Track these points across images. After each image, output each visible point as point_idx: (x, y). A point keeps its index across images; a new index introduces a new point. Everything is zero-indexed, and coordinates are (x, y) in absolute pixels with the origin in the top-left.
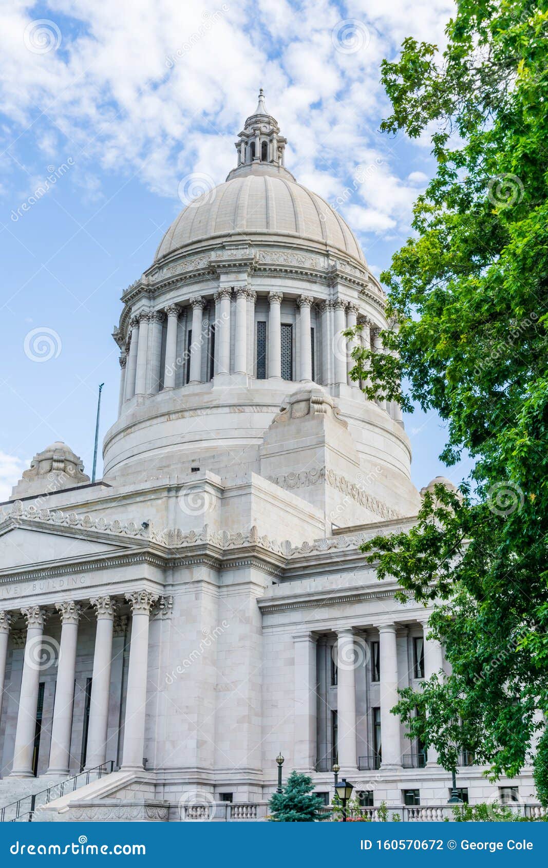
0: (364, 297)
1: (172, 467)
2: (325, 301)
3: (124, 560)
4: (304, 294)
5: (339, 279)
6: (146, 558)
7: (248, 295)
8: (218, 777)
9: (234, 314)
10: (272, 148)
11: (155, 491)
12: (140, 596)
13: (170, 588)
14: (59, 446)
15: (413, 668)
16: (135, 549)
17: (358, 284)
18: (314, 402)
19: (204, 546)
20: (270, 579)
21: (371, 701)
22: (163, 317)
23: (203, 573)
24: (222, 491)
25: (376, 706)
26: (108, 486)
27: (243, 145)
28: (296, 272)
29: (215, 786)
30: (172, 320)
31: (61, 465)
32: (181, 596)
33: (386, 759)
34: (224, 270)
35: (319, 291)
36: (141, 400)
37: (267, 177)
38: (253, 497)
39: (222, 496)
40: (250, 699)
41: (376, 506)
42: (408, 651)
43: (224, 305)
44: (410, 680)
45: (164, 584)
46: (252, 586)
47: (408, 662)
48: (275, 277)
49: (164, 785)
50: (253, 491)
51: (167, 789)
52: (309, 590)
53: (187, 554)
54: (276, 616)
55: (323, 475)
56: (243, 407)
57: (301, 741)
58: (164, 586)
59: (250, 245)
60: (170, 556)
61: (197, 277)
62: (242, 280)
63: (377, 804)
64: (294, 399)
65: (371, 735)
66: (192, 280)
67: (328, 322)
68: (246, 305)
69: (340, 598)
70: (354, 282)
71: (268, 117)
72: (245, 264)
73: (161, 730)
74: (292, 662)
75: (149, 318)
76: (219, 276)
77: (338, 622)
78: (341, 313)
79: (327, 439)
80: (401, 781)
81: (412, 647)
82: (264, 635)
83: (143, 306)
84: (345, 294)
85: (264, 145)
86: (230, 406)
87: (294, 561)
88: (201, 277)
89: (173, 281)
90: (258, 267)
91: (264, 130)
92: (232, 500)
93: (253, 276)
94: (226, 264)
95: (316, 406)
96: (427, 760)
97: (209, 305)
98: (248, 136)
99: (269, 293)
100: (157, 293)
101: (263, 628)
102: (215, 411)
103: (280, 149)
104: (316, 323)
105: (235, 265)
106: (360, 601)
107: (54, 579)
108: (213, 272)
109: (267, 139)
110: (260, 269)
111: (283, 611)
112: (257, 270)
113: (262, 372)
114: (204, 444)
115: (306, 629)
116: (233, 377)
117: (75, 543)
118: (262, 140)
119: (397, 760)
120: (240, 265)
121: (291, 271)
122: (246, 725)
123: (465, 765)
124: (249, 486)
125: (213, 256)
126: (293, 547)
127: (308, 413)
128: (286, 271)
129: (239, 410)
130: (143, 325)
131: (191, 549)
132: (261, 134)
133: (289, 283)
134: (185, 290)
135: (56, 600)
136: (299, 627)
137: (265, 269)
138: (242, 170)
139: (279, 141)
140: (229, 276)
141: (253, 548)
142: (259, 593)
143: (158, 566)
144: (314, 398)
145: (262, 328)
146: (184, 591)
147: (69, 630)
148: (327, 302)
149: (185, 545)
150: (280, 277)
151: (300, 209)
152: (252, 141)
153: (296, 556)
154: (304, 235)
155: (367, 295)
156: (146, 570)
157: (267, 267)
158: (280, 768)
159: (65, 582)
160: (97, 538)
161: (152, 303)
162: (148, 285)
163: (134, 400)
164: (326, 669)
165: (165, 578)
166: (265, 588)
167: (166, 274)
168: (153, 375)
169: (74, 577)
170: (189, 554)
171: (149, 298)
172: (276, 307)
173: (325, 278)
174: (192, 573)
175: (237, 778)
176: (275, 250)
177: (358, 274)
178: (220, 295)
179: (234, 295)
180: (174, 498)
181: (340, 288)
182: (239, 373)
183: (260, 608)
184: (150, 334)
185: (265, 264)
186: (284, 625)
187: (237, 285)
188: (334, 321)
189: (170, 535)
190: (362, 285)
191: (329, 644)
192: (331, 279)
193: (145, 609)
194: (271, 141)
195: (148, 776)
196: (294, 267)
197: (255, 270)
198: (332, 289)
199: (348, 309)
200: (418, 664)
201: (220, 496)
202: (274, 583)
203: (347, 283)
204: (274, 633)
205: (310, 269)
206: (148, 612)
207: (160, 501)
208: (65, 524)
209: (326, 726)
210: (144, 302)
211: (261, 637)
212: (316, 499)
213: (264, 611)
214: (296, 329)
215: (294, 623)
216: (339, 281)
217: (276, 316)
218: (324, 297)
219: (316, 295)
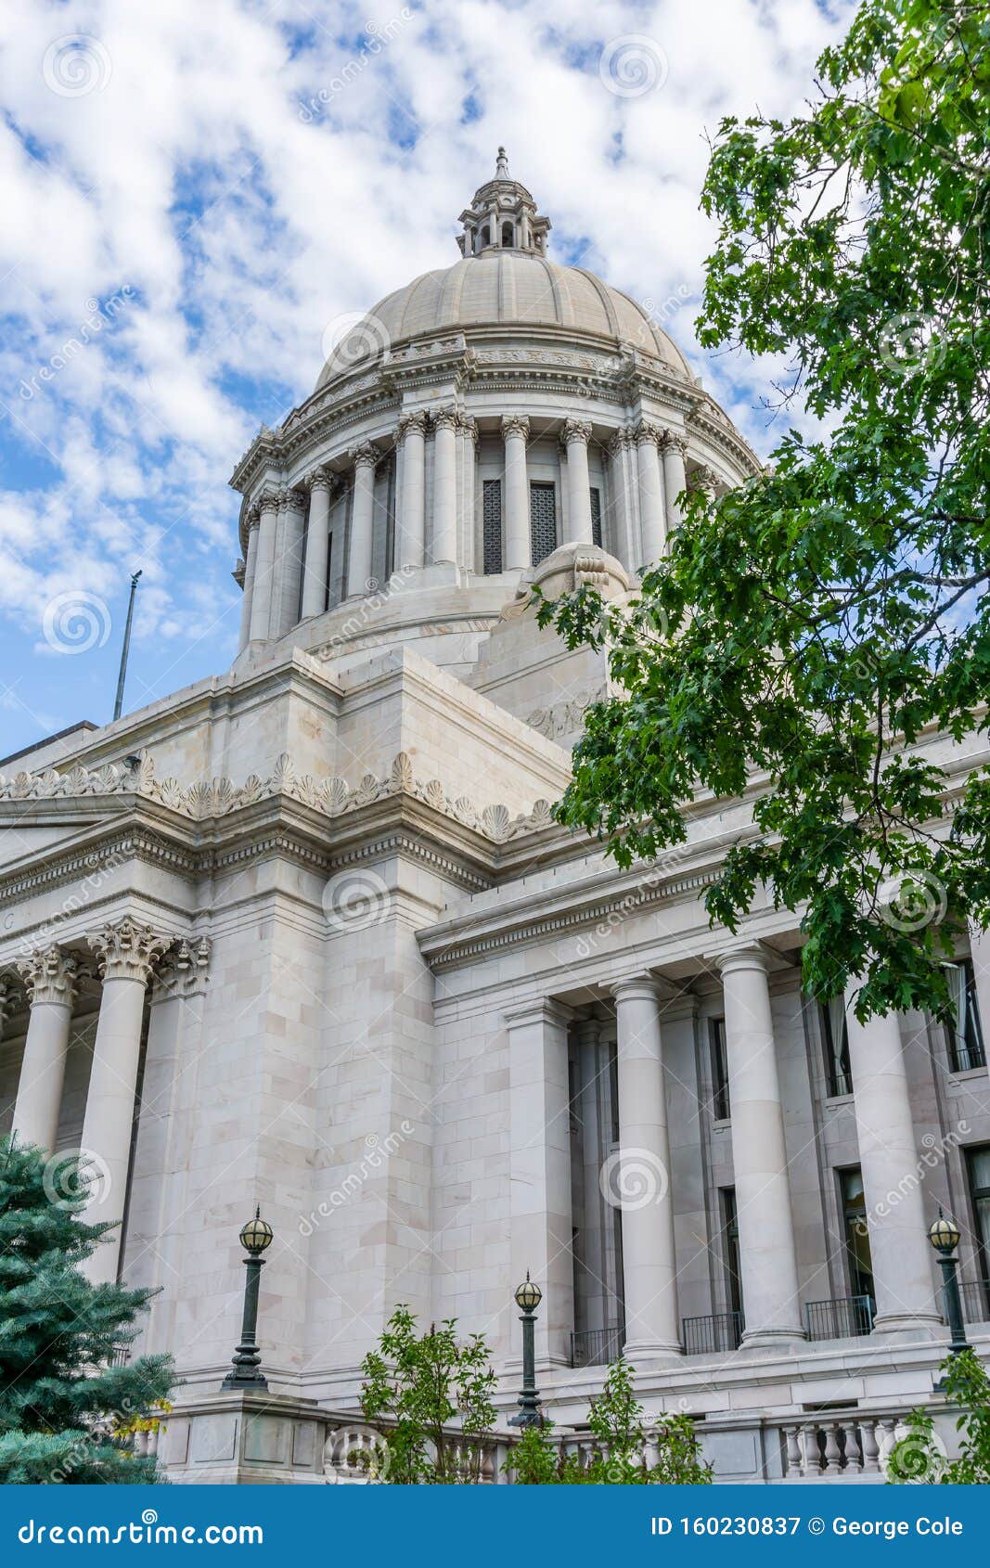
0: (698, 429)
2: (616, 431)
4: (574, 418)
5: (642, 386)
6: (136, 842)
7: (460, 425)
9: (429, 462)
10: (521, 228)
12: (123, 934)
13: (205, 920)
15: (823, 1073)
17: (682, 397)
18: (583, 568)
19: (275, 802)
21: (717, 1171)
22: (301, 496)
23: (280, 873)
24: (340, 698)
25: (726, 1184)
26: (96, 727)
27: (469, 235)
28: (554, 377)
30: (319, 498)
32: (232, 938)
33: (755, 1317)
34: (409, 382)
35: (603, 414)
38: (405, 701)
39: (339, 712)
40: (393, 1179)
42: (806, 1026)
43: (413, 445)
44: (816, 1103)
45: (193, 911)
46: (400, 899)
47: (809, 1055)
48: (512, 390)
50: (405, 685)
53: (238, 831)
54: (465, 972)
56: (449, 624)
58: (192, 917)
60: (201, 842)
61: (362, 411)
62: (446, 396)
64: (541, 574)
65: (721, 1262)
66: (353, 416)
67: (625, 471)
68: (454, 447)
69: (616, 899)
70: (673, 393)
71: (512, 184)
72: (451, 367)
74: (502, 1081)
75: (276, 503)
76: (402, 395)
77: (615, 964)
78: (650, 450)
81: (815, 1018)
82: (437, 1022)
83: (267, 483)
84: (658, 415)
85: (507, 229)
86: (420, 625)
87: (513, 847)
88: (368, 407)
89: (317, 425)
90: (477, 371)
91: (507, 205)
92: (360, 715)
93: (468, 392)
94: (412, 369)
95: (587, 575)
96: (874, 1314)
97: (385, 460)
98: (476, 218)
99: (500, 418)
100: (291, 457)
101: (434, 1004)
104: (604, 481)
105: (429, 370)
106: (666, 902)
108: (390, 390)
109: (512, 219)
110: (480, 376)
111: (480, 958)
112: (477, 380)
113: (493, 560)
115: (538, 994)
116: (430, 570)
118: (502, 221)
120: (440, 368)
122: (381, 1251)
124: (398, 676)
126: (512, 819)
128: (533, 376)
129: (439, 629)
130: (267, 520)
131: (248, 816)
132: (501, 210)
133: (540, 399)
134: (340, 437)
136: (520, 990)
137: (491, 375)
139: (534, 224)
140: (420, 393)
141: (400, 804)
142: (418, 917)
143: (173, 868)
144: (581, 561)
145: (493, 493)
146: (236, 923)
148: (621, 433)
149: (235, 809)
150: (522, 390)
151: (564, 290)
152: (484, 225)
153: (520, 833)
154: (572, 325)
155: (704, 426)
157: (495, 371)
158: (255, 1265)
160: (37, 814)
161: (284, 477)
162: (272, 441)
164: (598, 1102)
166: (440, 911)
168: (281, 606)
170: (243, 830)
171: (279, 469)
172: (517, 446)
173: (614, 387)
174: (254, 879)
178: (404, 426)
179: (429, 427)
180: (224, 722)
181: (645, 404)
182: (442, 563)
183: (427, 957)
184: (280, 532)
185: (490, 365)
186: (484, 991)
187: (433, 407)
189: (204, 795)
190: (690, 401)
192: (627, 389)
193: (131, 966)
194: (519, 221)
196: (550, 366)
197: (472, 380)
198: (629, 409)
199: (664, 442)
200: (837, 1061)
201: (332, 709)
203: (658, 395)
204: (461, 1016)
205: (581, 370)
206: (143, 977)
207: (194, 734)
209: (603, 1250)
210: (270, 475)
211: (428, 1026)
213: (435, 963)
214: (561, 494)
215: (510, 983)
216: (642, 388)
217: (519, 468)
218: (613, 423)
219: (598, 420)
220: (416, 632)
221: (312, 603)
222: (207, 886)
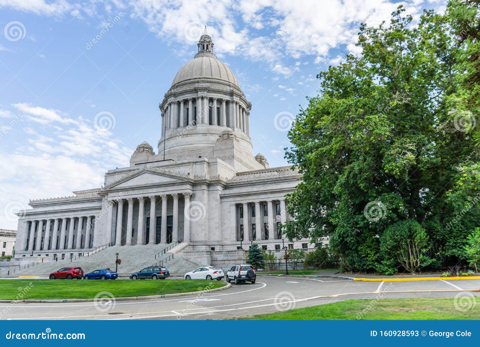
0: (241, 99)
1: (185, 152)
2: (229, 101)
3: (182, 184)
4: (224, 98)
6: (188, 183)
7: (207, 98)
8: (210, 243)
9: (203, 104)
10: (210, 46)
11: (189, 163)
12: (187, 194)
13: (195, 191)
14: (145, 143)
16: (186, 180)
18: (230, 135)
19: (206, 180)
20: (222, 188)
21: (253, 222)
22: (179, 103)
23: (205, 187)
24: (208, 163)
26: (173, 161)
27: (200, 45)
29: (209, 246)
30: (182, 105)
31: (147, 149)
32: (198, 194)
33: (257, 237)
34: (199, 90)
36: (172, 130)
37: (210, 58)
38: (218, 165)
39: (209, 165)
40: (218, 222)
41: (246, 165)
43: (199, 102)
46: (218, 191)
48: (215, 93)
49: (196, 246)
51: (196, 247)
52: (234, 192)
53: (200, 182)
54: (225, 199)
55: (234, 157)
56: (206, 134)
57: (233, 233)
58: (193, 191)
59: (207, 82)
60: (195, 182)
61: (190, 92)
62: (205, 94)
63: (268, 249)
64: (223, 133)
65: (252, 231)
66: (189, 92)
67: (231, 108)
68: (206, 101)
70: (238, 95)
71: (208, 36)
73: (194, 231)
74: (230, 212)
75: (174, 103)
76: (198, 92)
77: (243, 201)
78: (235, 105)
79: (235, 146)
80: (262, 243)
82: (222, 204)
83: (172, 99)
84: (236, 99)
85: (207, 46)
86: (202, 134)
87: (229, 183)
88: (192, 92)
89: (182, 92)
91: (207, 41)
92: (212, 166)
93: (208, 92)
94: (200, 88)
95: (231, 136)
97: (194, 100)
98: (202, 42)
99: (213, 98)
100: (177, 96)
101: (221, 202)
102: (198, 135)
103: (212, 47)
104: (227, 108)
105: (203, 89)
106: (250, 196)
107: (159, 188)
108: (196, 90)
109: (208, 44)
111: (227, 198)
112: (209, 90)
113: (211, 123)
114: (195, 145)
115: (234, 203)
116: (203, 124)
117: (166, 178)
118: (206, 44)
119: (260, 238)
120: (205, 89)
122: (217, 229)
123: (278, 239)
124: (217, 162)
125: (196, 85)
126: (229, 179)
127: (228, 138)
128: (218, 91)
130: (172, 106)
131: (201, 180)
133: (219, 95)
134: (186, 95)
135: (160, 194)
136: (232, 202)
138: (201, 54)
139: (212, 44)
140: (201, 92)
141: (219, 180)
142: (220, 193)
143: (191, 185)
144: (230, 133)
146: (199, 192)
149: (199, 179)
151: (221, 70)
152: (203, 44)
153: (230, 182)
154: (223, 79)
156: (188, 186)
157: (213, 90)
159: (163, 189)
160: (173, 176)
161: (175, 99)
162: (174, 93)
163: (170, 130)
164: (239, 214)
165: (193, 189)
166: (221, 191)
167: (180, 90)
169: (166, 188)
172: (215, 102)
173: (229, 93)
174: (201, 187)
175: (216, 243)
176: (214, 84)
177: (239, 93)
178: (198, 98)
179: (202, 98)
180: (195, 165)
181: (234, 97)
182: (205, 123)
184: (175, 109)
186: (227, 202)
187: (204, 95)
188: (233, 108)
189: (195, 176)
191: (239, 207)
192: (232, 94)
194: (209, 44)
195: (192, 244)
198: (232, 97)
199: (237, 103)
202: (223, 190)
204: (224, 204)
205: (225, 90)
206: (189, 198)
207: (190, 166)
208: (162, 172)
209: (239, 229)
210: (173, 98)
212: (232, 164)
213: (221, 198)
214: (221, 110)
216: (234, 95)
217: (215, 105)
218: (229, 99)
219: (227, 99)
221: (182, 124)
222: (194, 187)
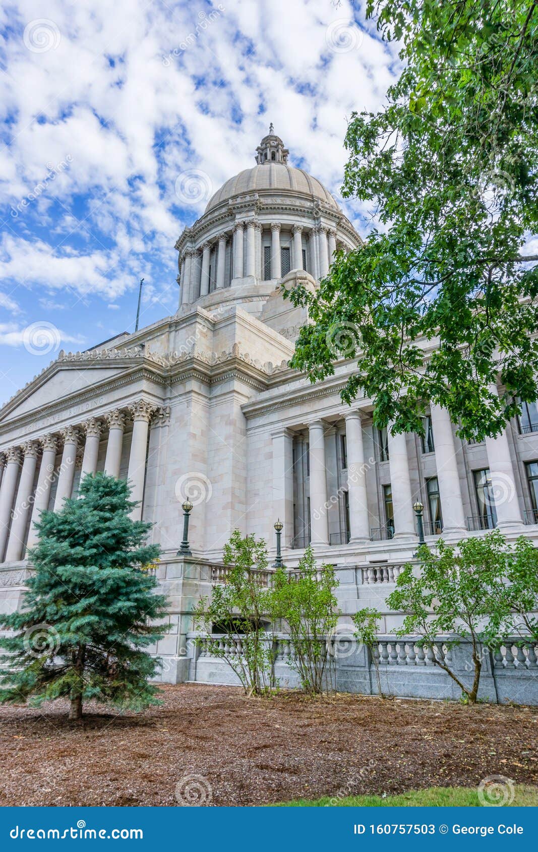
2: (312, 229)
3: (129, 378)
4: (297, 224)
5: (321, 212)
6: (144, 374)
7: (256, 226)
9: (247, 240)
10: (279, 154)
12: (140, 406)
13: (168, 401)
15: (379, 453)
16: (134, 367)
17: (335, 216)
18: (299, 278)
19: (192, 361)
20: (250, 389)
22: (200, 252)
23: (193, 385)
24: (214, 324)
26: (129, 334)
27: (259, 154)
28: (290, 209)
30: (206, 252)
32: (178, 407)
33: (354, 533)
34: (238, 211)
35: (307, 223)
38: (237, 325)
39: (214, 329)
40: (233, 488)
42: (374, 438)
43: (239, 238)
44: (377, 464)
45: (164, 398)
46: (235, 394)
47: (374, 448)
48: (275, 214)
50: (237, 320)
53: (179, 370)
54: (257, 419)
56: (252, 298)
58: (164, 400)
60: (166, 374)
61: (221, 220)
62: (252, 216)
64: (285, 280)
65: (343, 516)
66: (218, 223)
67: (315, 243)
68: (254, 235)
69: (309, 394)
70: (332, 215)
71: (276, 137)
72: (253, 205)
74: (270, 456)
75: (191, 254)
76: (235, 215)
77: (309, 416)
78: (324, 236)
80: (369, 553)
81: (377, 435)
82: (248, 436)
83: (188, 247)
84: (325, 223)
85: (273, 153)
86: (241, 298)
87: (275, 377)
88: (223, 220)
89: (205, 226)
90: (262, 206)
91: (273, 145)
92: (222, 330)
93: (259, 214)
94: (239, 206)
95: (301, 281)
96: (394, 533)
97: (229, 239)
98: (262, 150)
99: (271, 224)
100: (196, 238)
101: (246, 430)
103: (285, 155)
104: (307, 247)
105: (245, 206)
106: (327, 396)
107: (83, 404)
108: (231, 214)
109: (275, 150)
110: (263, 208)
111: (262, 414)
112: (262, 210)
113: (267, 274)
115: (283, 427)
116: (245, 279)
118: (272, 151)
119: (365, 533)
120: (249, 205)
121: (286, 209)
122: (229, 512)
124: (234, 316)
126: (274, 366)
128: (282, 208)
129: (248, 300)
130: (188, 260)
131: (183, 365)
132: (271, 147)
133: (285, 217)
134: (214, 230)
135: (82, 420)
136: (276, 425)
137: (267, 208)
139: (283, 152)
140: (242, 214)
141: (234, 361)
142: (244, 401)
143: (157, 383)
144: (299, 276)
145: (268, 251)
146: (179, 402)
147: (91, 442)
149: (178, 363)
150: (278, 213)
152: (265, 152)
153: (276, 372)
155: (343, 227)
156: (144, 385)
157: (269, 206)
158: (187, 516)
159: (89, 405)
160: (109, 364)
161: (194, 245)
162: (191, 233)
165: (165, 394)
166: (249, 397)
168: (193, 291)
169: (96, 400)
170: (181, 370)
171: (192, 242)
172: (276, 234)
173: (311, 213)
174: (185, 387)
176: (275, 198)
178: (236, 229)
179: (245, 227)
180: (174, 333)
181: (322, 219)
182: (250, 277)
183: (244, 414)
184: (192, 265)
185: (267, 204)
186: (263, 426)
187: (247, 220)
188: (319, 243)
189: (167, 357)
190: (338, 218)
191: (306, 441)
192: (316, 214)
193: (143, 416)
194: (278, 151)
196: (288, 205)
197: (260, 210)
198: (316, 220)
199: (329, 233)
200: (384, 450)
201: (211, 328)
202: (252, 392)
203: (327, 216)
204: (256, 434)
205: (299, 206)
206: (147, 420)
209: (304, 511)
210: (188, 244)
211: (245, 437)
213: (247, 416)
214: (292, 252)
215: (272, 423)
216: (321, 214)
217: (277, 242)
218: (311, 226)
219: (305, 225)
220: (240, 301)
221: (204, 290)
222: (169, 389)
